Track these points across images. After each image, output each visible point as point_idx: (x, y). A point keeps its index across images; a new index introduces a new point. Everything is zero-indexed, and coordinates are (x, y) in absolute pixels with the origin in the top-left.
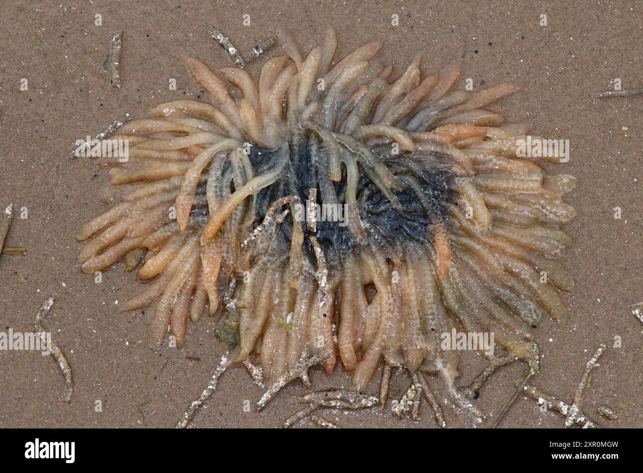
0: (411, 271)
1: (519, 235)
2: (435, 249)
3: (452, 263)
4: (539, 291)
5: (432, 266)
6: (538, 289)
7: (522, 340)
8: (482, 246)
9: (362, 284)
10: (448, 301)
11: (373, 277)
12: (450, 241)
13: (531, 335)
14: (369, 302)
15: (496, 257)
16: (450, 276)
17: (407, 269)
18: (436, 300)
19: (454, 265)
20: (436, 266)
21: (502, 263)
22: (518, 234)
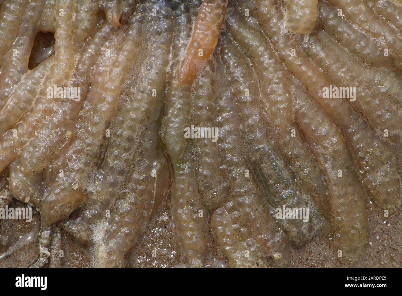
0: (128, 46)
1: (350, 74)
2: (191, 29)
3: (208, 68)
4: (334, 188)
5: (171, 56)
6: (335, 185)
7: (262, 258)
8: (276, 62)
9: (34, 28)
10: (168, 130)
11: (58, 26)
12: (223, 26)
13: (283, 258)
14: (32, 64)
15: (290, 93)
16: (193, 89)
17: (124, 39)
18: (148, 118)
19: (211, 72)
20: (177, 59)
21: (294, 109)
22: (348, 71)
